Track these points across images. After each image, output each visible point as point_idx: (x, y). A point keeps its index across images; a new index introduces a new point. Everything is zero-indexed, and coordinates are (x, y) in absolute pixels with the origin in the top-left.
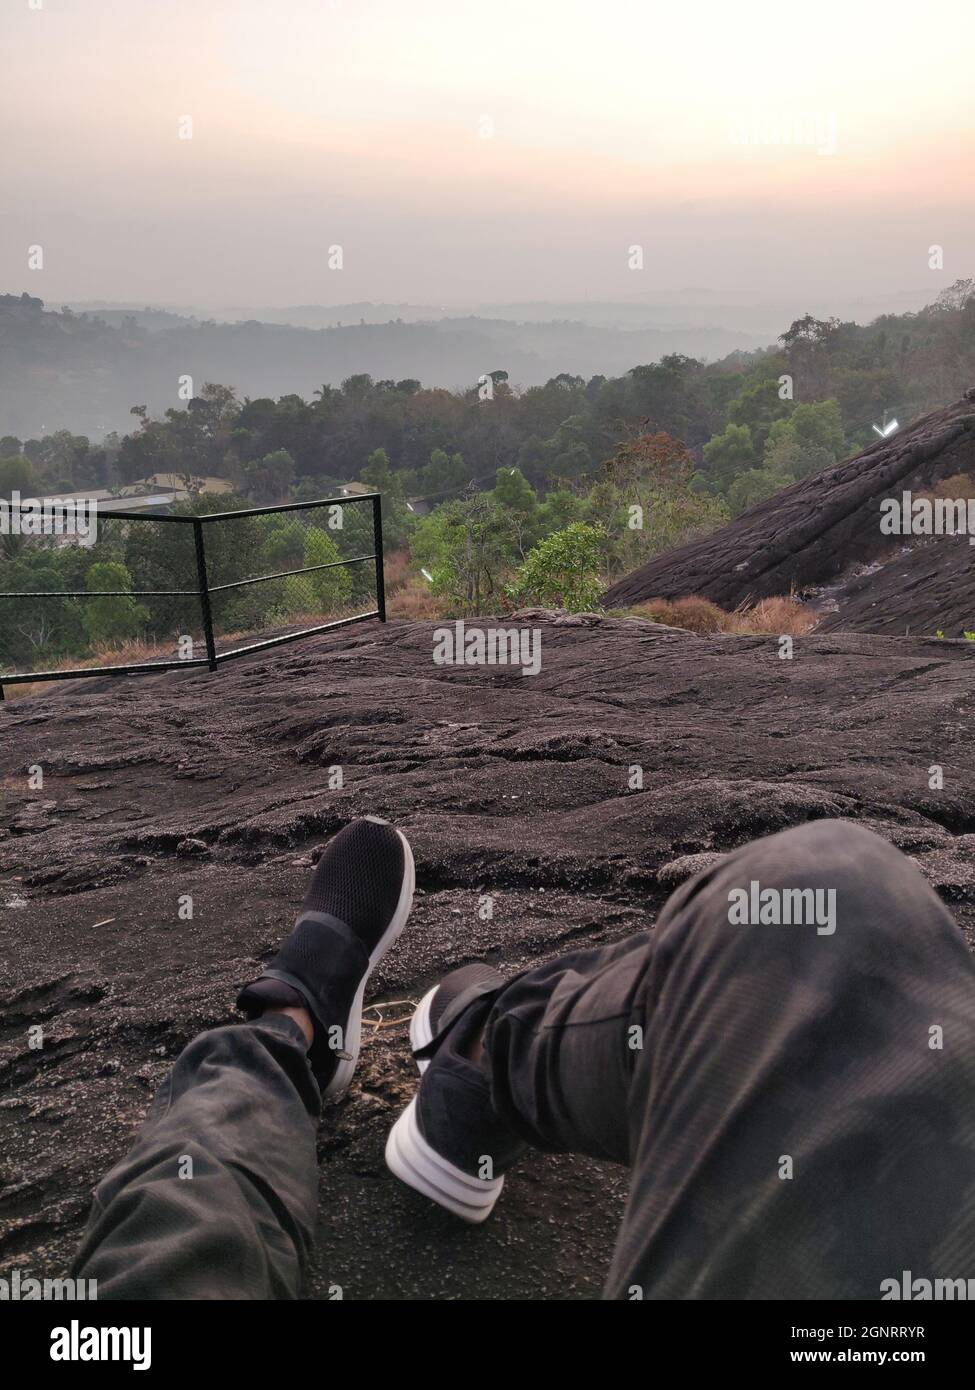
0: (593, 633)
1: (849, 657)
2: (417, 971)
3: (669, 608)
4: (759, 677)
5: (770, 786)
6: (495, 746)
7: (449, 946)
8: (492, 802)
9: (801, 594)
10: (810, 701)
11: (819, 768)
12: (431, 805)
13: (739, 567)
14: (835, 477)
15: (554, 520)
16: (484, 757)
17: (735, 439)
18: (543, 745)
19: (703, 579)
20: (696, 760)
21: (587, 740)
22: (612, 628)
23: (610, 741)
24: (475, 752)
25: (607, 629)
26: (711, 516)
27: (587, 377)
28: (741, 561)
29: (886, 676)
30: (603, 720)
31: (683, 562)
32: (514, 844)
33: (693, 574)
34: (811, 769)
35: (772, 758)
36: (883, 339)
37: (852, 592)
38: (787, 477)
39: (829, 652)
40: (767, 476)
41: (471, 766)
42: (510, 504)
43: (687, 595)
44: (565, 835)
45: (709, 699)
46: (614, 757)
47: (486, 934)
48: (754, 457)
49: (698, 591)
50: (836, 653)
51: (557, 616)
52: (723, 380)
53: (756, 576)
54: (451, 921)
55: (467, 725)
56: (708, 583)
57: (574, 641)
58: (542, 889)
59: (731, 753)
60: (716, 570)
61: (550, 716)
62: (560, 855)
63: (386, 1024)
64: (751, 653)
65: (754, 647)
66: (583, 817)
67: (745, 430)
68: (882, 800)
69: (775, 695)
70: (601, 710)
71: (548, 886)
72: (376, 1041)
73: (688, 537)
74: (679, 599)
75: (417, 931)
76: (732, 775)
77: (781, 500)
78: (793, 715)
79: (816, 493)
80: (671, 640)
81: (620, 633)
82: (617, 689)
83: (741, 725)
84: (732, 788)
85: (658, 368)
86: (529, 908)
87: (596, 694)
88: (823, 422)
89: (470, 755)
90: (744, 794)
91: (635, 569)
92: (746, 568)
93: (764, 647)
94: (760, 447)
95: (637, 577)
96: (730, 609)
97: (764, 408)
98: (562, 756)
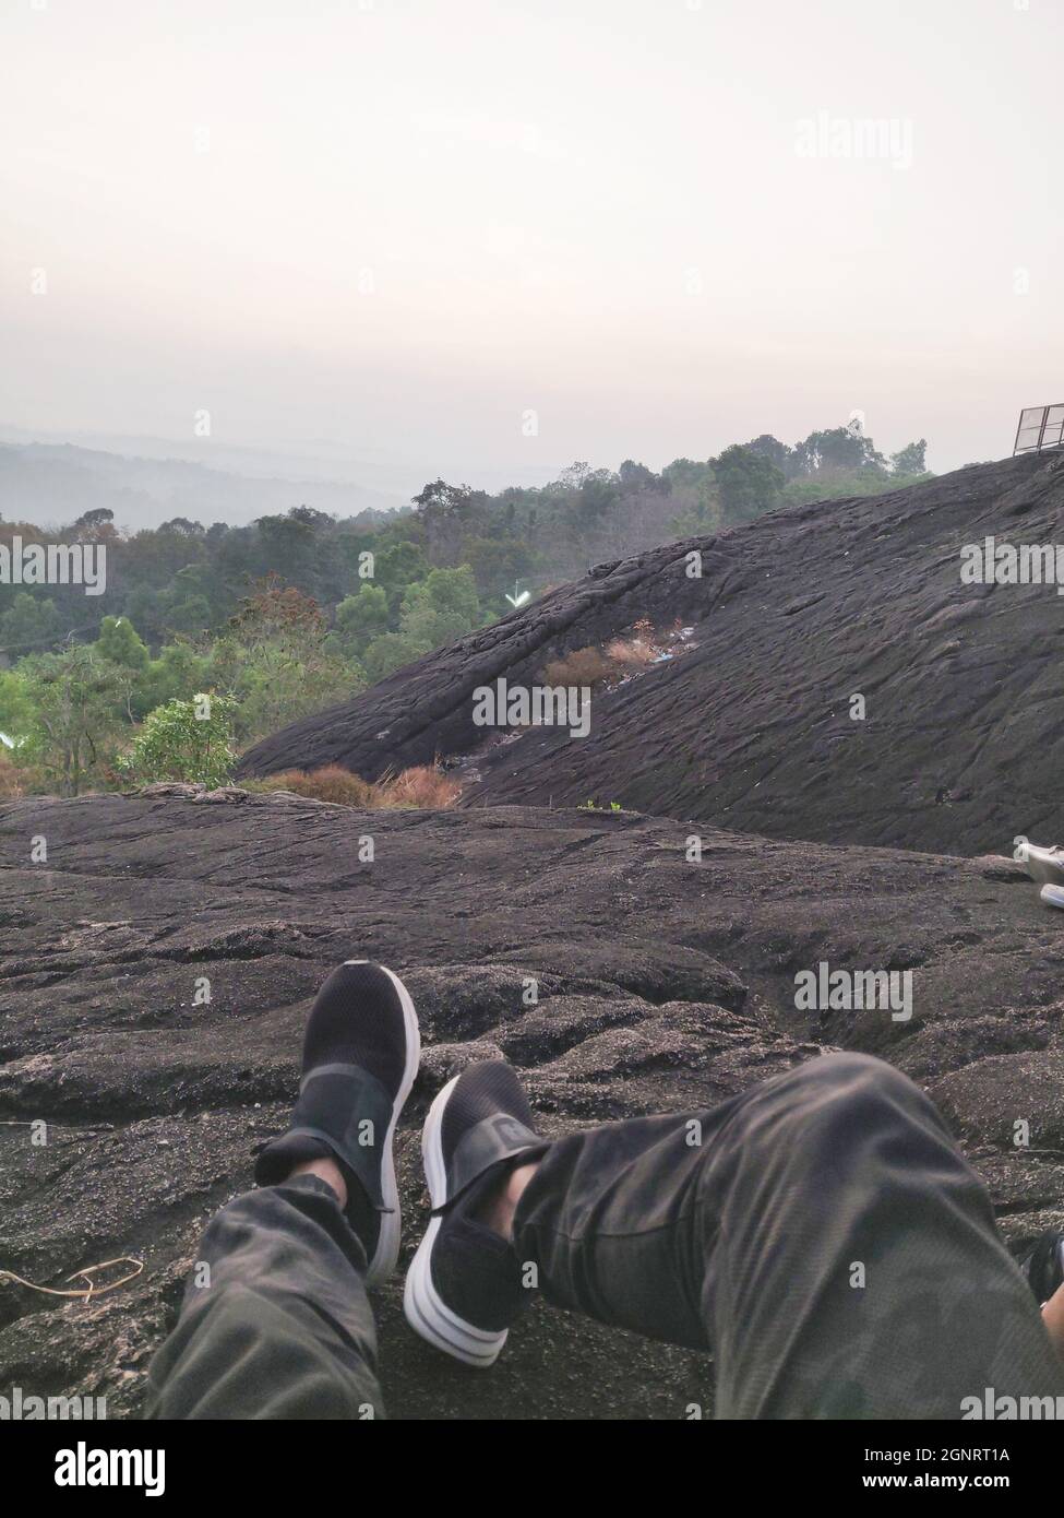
0: (241, 811)
1: (517, 831)
2: (130, 1220)
3: (307, 781)
4: (432, 855)
5: (483, 969)
6: (160, 946)
7: (166, 1184)
8: (169, 1012)
9: (444, 764)
10: (486, 877)
11: (516, 947)
12: (95, 1022)
13: (381, 735)
14: (474, 645)
15: (169, 679)
16: (148, 960)
17: (369, 600)
18: (220, 942)
19: (342, 747)
20: (392, 947)
21: (271, 933)
22: (261, 805)
23: (297, 932)
24: (136, 956)
25: (256, 805)
26: (348, 680)
27: (207, 524)
28: (383, 729)
29: (554, 848)
30: (276, 910)
31: (320, 729)
32: (216, 1057)
33: (331, 742)
34: (508, 949)
35: (468, 939)
36: (512, 509)
37: (494, 761)
38: (423, 642)
39: (497, 826)
40: (403, 639)
41: (133, 972)
42: (118, 660)
43: (327, 765)
44: (273, 1041)
45: (383, 880)
46: (303, 950)
47: (208, 1163)
48: (389, 620)
49: (338, 760)
50: (503, 827)
51: (196, 791)
52: (354, 536)
53: (397, 744)
54: (159, 1155)
55: (116, 924)
56: (348, 752)
57: (219, 820)
58: (257, 1105)
59: (426, 937)
60: (355, 739)
61: (214, 908)
62: (276, 1063)
63: (98, 1292)
64: (419, 829)
65: (420, 822)
66: (287, 1020)
67: (380, 591)
68: (581, 975)
69: (450, 873)
70: (272, 898)
71: (266, 1100)
72: (113, 1309)
73: (323, 700)
74: (317, 769)
75: (121, 1172)
76: (432, 961)
77: (422, 666)
78: (471, 893)
79: (456, 660)
80: (330, 817)
81: (272, 810)
82: (281, 874)
83: (422, 906)
84: (446, 973)
85: (286, 521)
86: (250, 1128)
87: (259, 881)
88: (459, 589)
89: (131, 961)
90: (460, 979)
91: (264, 737)
92: (387, 736)
93: (430, 822)
94: (395, 609)
95: (270, 745)
96: (371, 780)
97: (399, 570)
98: (244, 953)
